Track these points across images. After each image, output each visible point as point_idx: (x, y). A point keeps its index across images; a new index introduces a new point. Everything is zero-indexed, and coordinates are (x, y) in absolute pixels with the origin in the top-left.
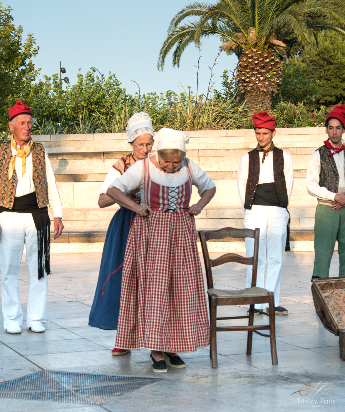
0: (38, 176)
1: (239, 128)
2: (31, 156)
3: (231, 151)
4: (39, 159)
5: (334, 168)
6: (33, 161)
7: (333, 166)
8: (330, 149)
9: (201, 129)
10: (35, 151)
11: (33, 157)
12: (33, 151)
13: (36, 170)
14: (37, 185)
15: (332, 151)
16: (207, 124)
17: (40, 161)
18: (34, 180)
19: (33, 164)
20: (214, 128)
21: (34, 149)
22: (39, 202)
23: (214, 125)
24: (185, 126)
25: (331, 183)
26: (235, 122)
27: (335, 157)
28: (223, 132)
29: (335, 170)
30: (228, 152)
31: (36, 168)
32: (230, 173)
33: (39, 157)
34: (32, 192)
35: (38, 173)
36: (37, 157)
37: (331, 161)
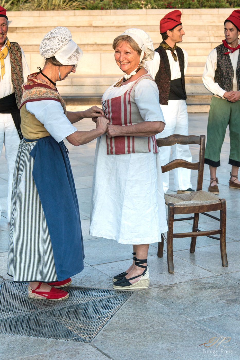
0: (16, 77)
1: (83, 9)
2: (8, 57)
3: (81, 28)
4: (17, 60)
5: (229, 65)
6: (11, 62)
7: (229, 63)
8: (227, 48)
9: (53, 9)
10: (12, 51)
11: (11, 57)
12: (10, 52)
13: (14, 71)
14: (16, 86)
15: (229, 50)
16: (59, 5)
17: (17, 61)
18: (13, 81)
19: (11, 65)
20: (64, 9)
21: (11, 50)
22: (18, 103)
23: (64, 6)
24: (41, 7)
25: (226, 78)
26: (80, 4)
27: (231, 55)
28: (71, 12)
29: (230, 67)
30: (78, 29)
31: (14, 69)
32: (83, 46)
33: (16, 57)
34: (12, 93)
35: (16, 74)
36: (15, 57)
37: (227, 59)
